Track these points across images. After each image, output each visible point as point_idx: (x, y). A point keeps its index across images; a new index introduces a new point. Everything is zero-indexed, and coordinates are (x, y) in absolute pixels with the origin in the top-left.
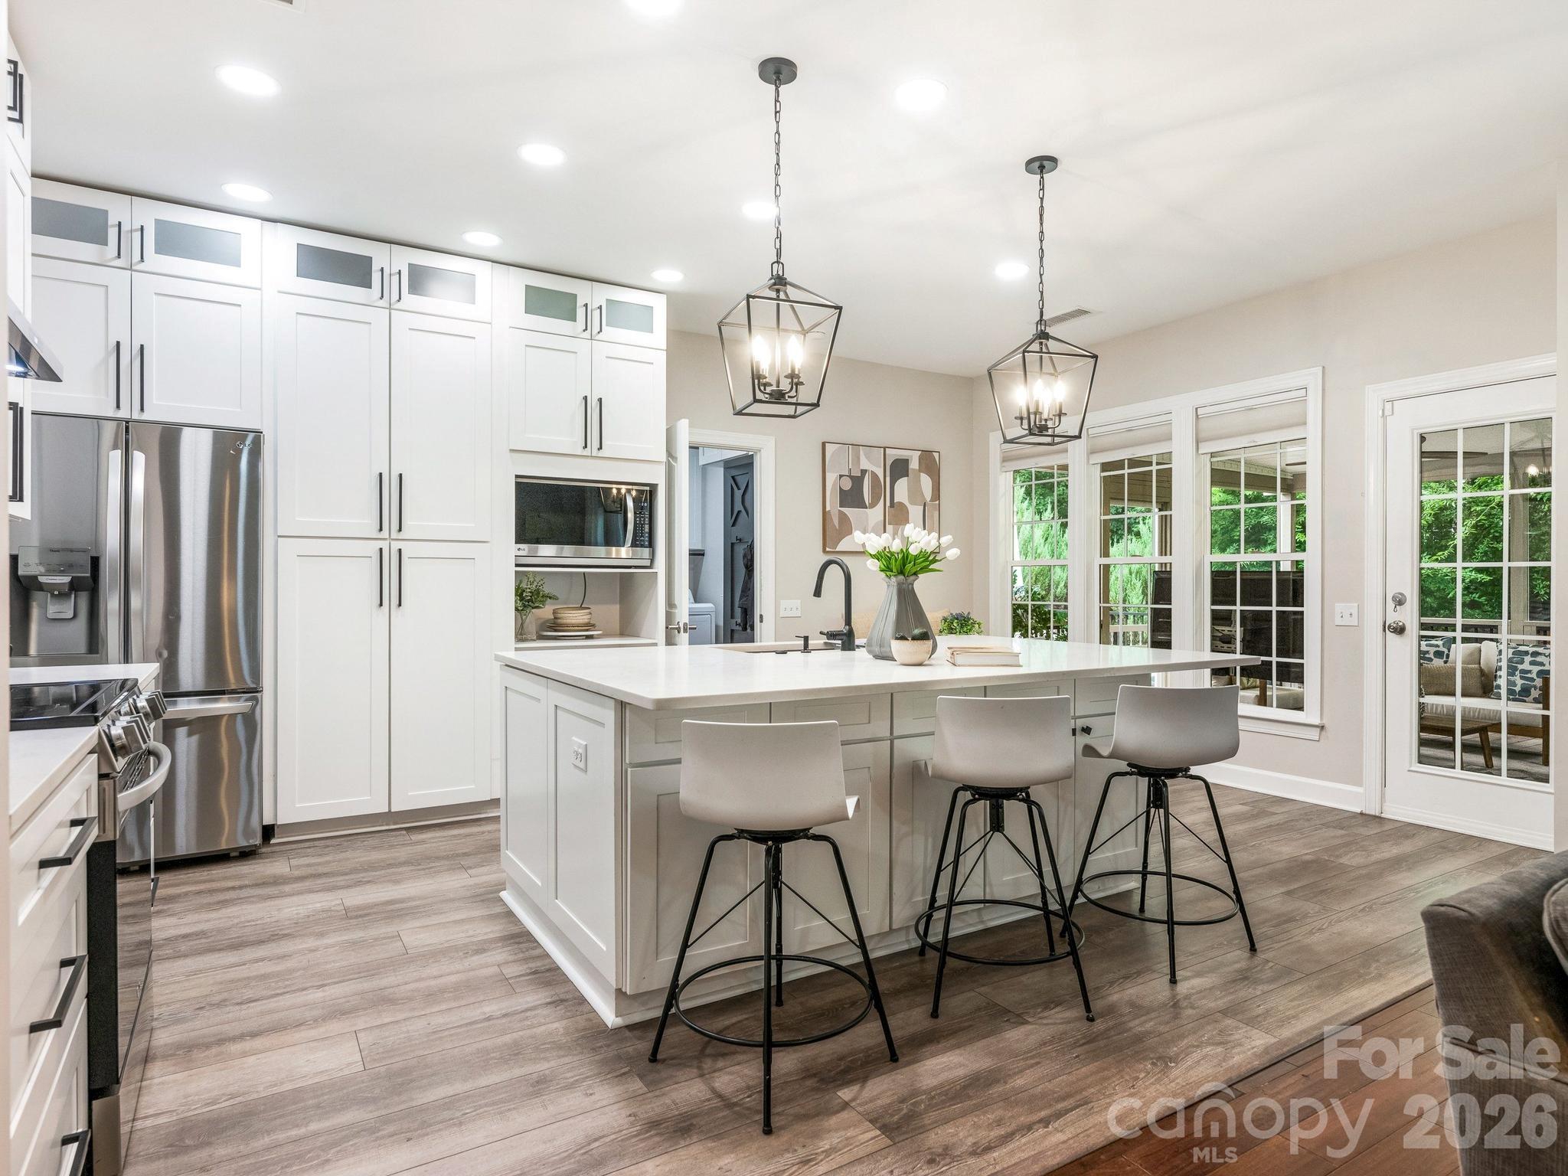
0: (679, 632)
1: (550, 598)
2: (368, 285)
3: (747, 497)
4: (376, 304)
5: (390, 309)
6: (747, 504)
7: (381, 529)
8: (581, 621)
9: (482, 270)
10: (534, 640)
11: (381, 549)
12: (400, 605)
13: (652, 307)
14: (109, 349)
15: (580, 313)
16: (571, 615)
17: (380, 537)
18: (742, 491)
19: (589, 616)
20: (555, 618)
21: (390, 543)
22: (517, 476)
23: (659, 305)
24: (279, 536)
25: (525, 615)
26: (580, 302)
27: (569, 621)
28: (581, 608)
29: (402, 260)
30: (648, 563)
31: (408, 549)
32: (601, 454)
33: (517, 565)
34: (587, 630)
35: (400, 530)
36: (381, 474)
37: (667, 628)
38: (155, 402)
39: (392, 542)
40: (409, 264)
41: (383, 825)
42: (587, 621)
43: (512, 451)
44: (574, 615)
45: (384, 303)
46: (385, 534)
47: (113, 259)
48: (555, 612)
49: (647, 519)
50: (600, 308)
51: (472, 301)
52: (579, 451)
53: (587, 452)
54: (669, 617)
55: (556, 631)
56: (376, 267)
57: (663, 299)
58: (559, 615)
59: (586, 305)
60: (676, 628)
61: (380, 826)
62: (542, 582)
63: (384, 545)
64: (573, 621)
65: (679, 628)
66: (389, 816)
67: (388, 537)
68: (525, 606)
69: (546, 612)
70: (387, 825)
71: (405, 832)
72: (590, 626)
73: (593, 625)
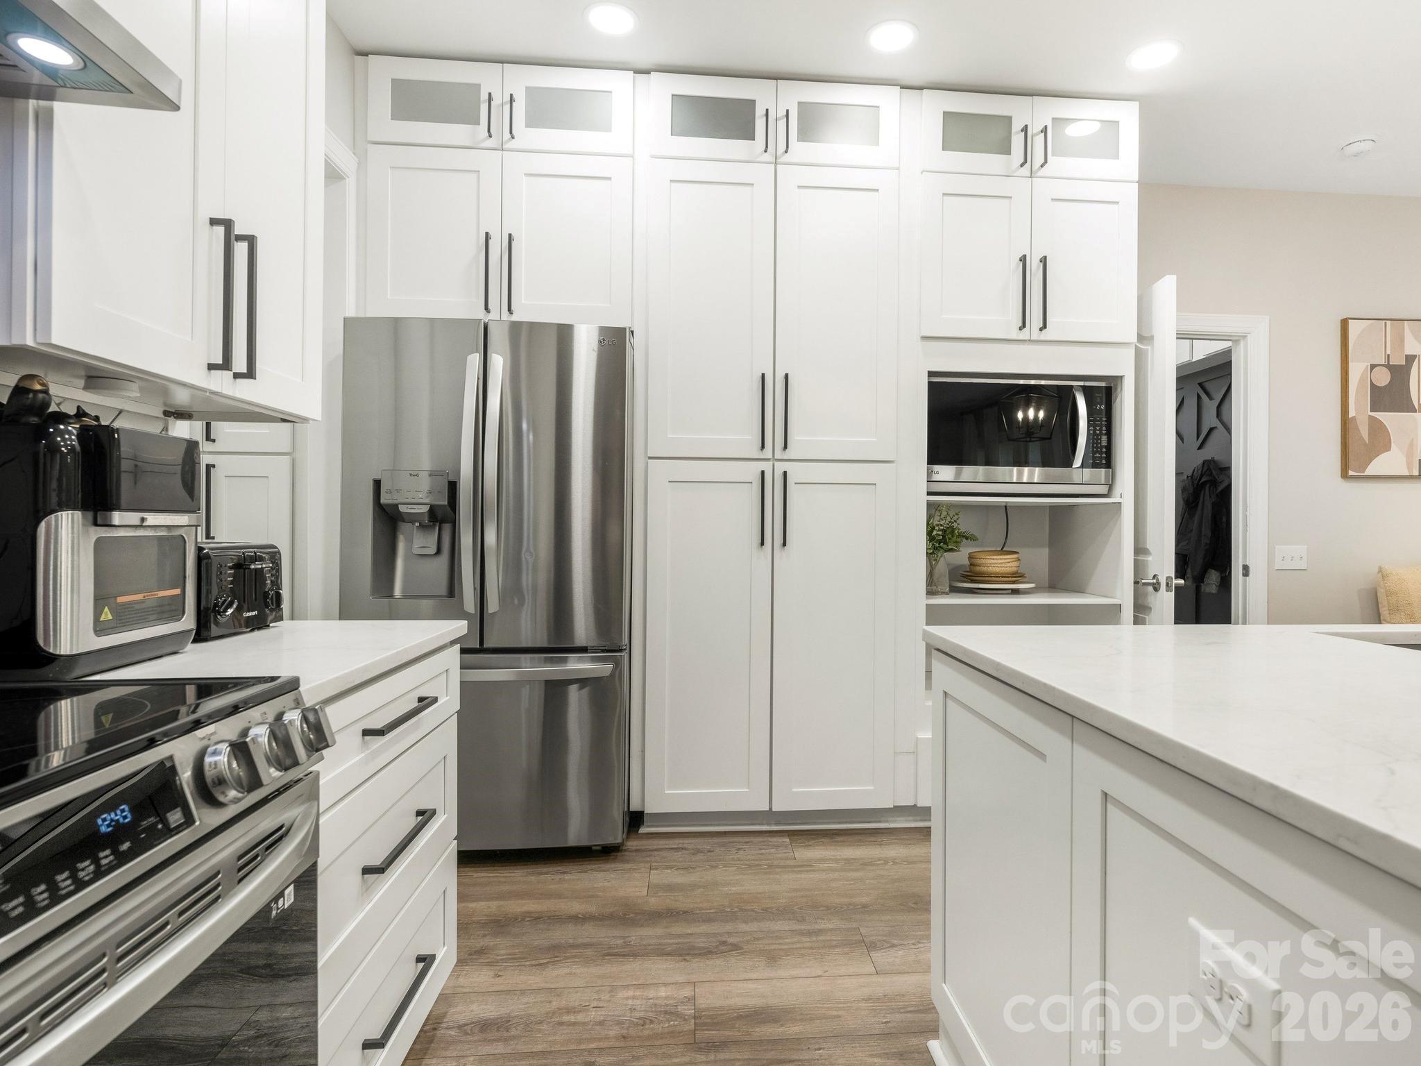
0: (1156, 590)
1: (967, 538)
2: (751, 136)
3: (1224, 408)
4: (758, 160)
5: (776, 163)
6: (1225, 418)
7: (763, 447)
8: (1008, 570)
9: (887, 99)
10: (947, 594)
11: (763, 472)
12: (784, 544)
13: (1118, 122)
14: (480, 244)
15: (1017, 141)
16: (993, 561)
17: (762, 457)
18: (1216, 403)
19: (1016, 564)
20: (971, 564)
21: (773, 465)
22: (931, 374)
23: (1128, 118)
24: (650, 458)
25: (936, 560)
26: (1017, 126)
27: (991, 569)
28: (1003, 552)
29: (792, 96)
30: (1103, 490)
31: (797, 473)
32: (1046, 335)
33: (929, 494)
34: (1014, 582)
35: (785, 447)
36: (763, 375)
37: (1136, 583)
38: (523, 302)
39: (777, 464)
40: (799, 103)
41: (763, 824)
42: (1014, 569)
43: (925, 338)
44: (996, 561)
45: (768, 157)
46: (768, 453)
47: (484, 140)
48: (971, 557)
49: (1104, 428)
50: (1045, 130)
51: (876, 141)
52: (1014, 334)
53: (1024, 335)
54: (1139, 567)
55: (973, 581)
56: (760, 112)
57: (1135, 106)
58: (979, 561)
59: (1025, 129)
60: (1153, 584)
61: (759, 824)
62: (956, 517)
63: (767, 467)
64: (997, 570)
65: (1158, 583)
66: (769, 815)
67: (771, 457)
68: (935, 548)
69: (960, 557)
70: (768, 824)
71: (787, 840)
72: (1017, 576)
73: (1022, 576)
